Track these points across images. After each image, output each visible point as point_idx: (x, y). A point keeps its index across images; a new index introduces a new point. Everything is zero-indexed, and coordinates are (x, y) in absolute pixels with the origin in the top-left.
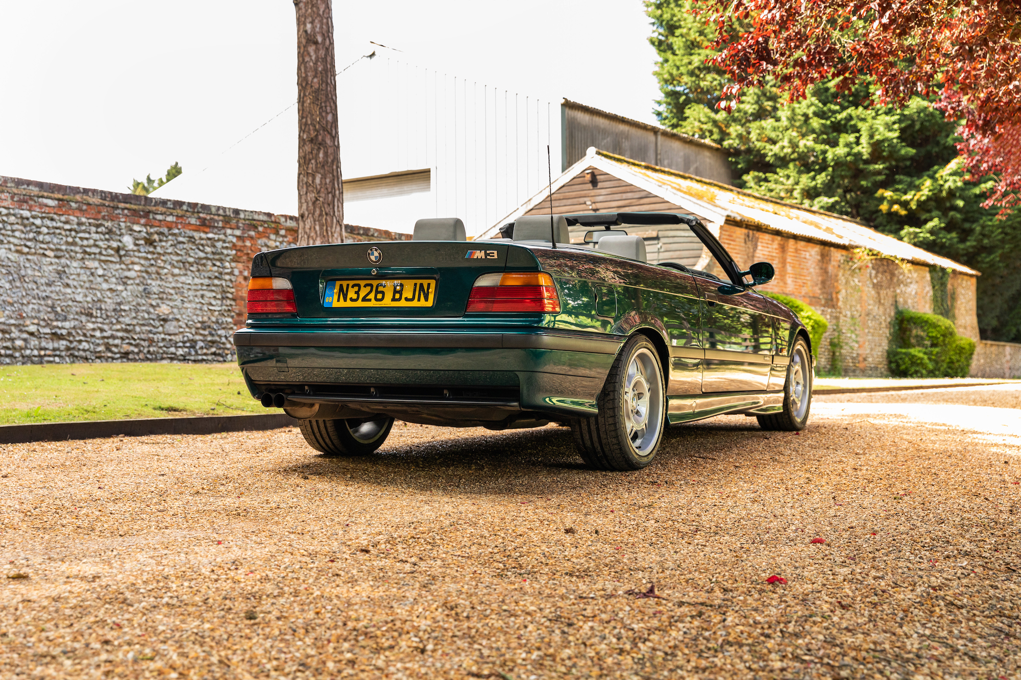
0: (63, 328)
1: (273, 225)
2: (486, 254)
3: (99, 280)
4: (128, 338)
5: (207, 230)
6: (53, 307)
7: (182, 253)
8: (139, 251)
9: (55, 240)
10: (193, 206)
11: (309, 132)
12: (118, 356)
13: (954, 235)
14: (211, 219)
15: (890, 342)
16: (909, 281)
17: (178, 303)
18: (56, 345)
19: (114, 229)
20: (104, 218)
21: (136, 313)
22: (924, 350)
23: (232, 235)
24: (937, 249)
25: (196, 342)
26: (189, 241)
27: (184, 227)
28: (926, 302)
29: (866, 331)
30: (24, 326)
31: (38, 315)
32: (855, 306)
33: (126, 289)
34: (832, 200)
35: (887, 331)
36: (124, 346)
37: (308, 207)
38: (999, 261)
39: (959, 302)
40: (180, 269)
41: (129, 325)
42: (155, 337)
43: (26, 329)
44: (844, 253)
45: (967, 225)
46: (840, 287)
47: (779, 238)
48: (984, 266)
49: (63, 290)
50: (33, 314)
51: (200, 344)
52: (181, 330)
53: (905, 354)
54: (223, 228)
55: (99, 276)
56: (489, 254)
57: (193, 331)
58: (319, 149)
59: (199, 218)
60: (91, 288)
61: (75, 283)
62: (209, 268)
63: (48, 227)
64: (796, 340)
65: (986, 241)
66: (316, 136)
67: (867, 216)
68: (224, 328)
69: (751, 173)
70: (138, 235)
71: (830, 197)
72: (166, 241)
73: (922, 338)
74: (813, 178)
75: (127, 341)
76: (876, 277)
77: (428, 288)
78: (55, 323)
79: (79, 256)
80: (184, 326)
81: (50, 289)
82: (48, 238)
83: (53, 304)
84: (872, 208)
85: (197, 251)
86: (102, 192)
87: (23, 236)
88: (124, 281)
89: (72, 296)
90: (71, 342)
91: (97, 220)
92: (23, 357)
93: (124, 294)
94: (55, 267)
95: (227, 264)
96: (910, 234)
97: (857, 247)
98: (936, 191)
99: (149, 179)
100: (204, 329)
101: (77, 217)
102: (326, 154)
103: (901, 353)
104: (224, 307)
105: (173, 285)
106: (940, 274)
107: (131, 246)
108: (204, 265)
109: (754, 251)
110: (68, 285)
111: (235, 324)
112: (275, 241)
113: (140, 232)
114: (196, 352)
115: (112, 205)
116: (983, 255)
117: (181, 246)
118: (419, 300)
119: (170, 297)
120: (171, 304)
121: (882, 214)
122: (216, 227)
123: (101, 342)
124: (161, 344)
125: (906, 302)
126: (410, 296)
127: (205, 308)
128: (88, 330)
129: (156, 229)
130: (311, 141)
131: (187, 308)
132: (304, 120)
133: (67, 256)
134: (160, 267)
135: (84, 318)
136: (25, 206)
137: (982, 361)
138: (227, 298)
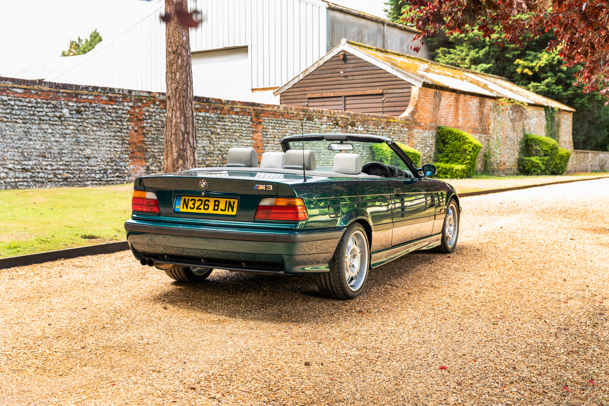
0: (28, 165)
1: (152, 99)
2: (266, 188)
3: (49, 136)
4: (67, 169)
5: (113, 103)
6: (22, 153)
7: (98, 117)
8: (73, 118)
9: (23, 113)
10: (104, 89)
11: (172, 48)
12: (61, 180)
13: (560, 87)
14: (115, 97)
15: (520, 153)
16: (532, 116)
17: (96, 148)
18: (25, 175)
19: (58, 105)
20: (51, 99)
21: (71, 154)
22: (539, 158)
23: (127, 106)
24: (550, 95)
25: (107, 170)
26: (102, 111)
27: (99, 102)
28: (542, 128)
29: (506, 147)
30: (5, 165)
31: (13, 158)
32: (499, 133)
33: (65, 141)
34: (488, 66)
35: (518, 147)
36: (65, 174)
37: (172, 92)
38: (587, 103)
39: (562, 128)
40: (97, 127)
41: (67, 162)
42: (83, 168)
43: (7, 166)
44: (493, 101)
45: (568, 81)
46: (491, 122)
47: (455, 94)
48: (578, 105)
49: (28, 142)
50: (11, 158)
51: (110, 171)
52: (98, 163)
53: (528, 160)
54: (122, 102)
55: (49, 133)
57: (105, 163)
58: (178, 57)
59: (108, 96)
60: (45, 141)
61: (35, 138)
62: (114, 126)
63: (18, 106)
64: (450, 201)
65: (579, 91)
66: (177, 50)
67: (509, 75)
68: (123, 161)
69: (441, 48)
70: (72, 108)
71: (487, 64)
72: (88, 111)
73: (539, 151)
74: (477, 52)
75: (66, 171)
76: (512, 114)
77: (234, 204)
78: (24, 163)
79: (37, 122)
80: (100, 161)
81: (20, 142)
82: (18, 112)
83: (23, 151)
84: (512, 70)
85: (107, 116)
86: (50, 83)
87: (3, 111)
88: (64, 136)
89: (33, 146)
90: (33, 173)
91: (47, 100)
92: (5, 183)
93: (64, 143)
94: (23, 129)
95: (125, 123)
96: (534, 86)
97: (501, 98)
98: (550, 61)
99: (79, 38)
100: (112, 162)
101: (36, 99)
102: (182, 60)
103: (526, 160)
104: (123, 149)
105: (93, 137)
106: (551, 112)
107: (68, 115)
108: (111, 124)
109: (440, 102)
110: (31, 140)
111: (130, 159)
112: (153, 108)
113: (73, 106)
114: (107, 175)
115: (56, 91)
116: (577, 99)
117: (98, 113)
118: (228, 211)
119: (91, 144)
120: (92, 148)
121: (518, 74)
122: (118, 101)
123: (51, 172)
124: (87, 172)
125: (530, 129)
126: (223, 208)
127: (112, 150)
128: (43, 166)
129: (82, 104)
130: (174, 52)
131: (101, 150)
132: (169, 40)
133: (30, 122)
134: (85, 127)
135: (40, 159)
136: (4, 93)
137: (575, 162)
138: (125, 143)
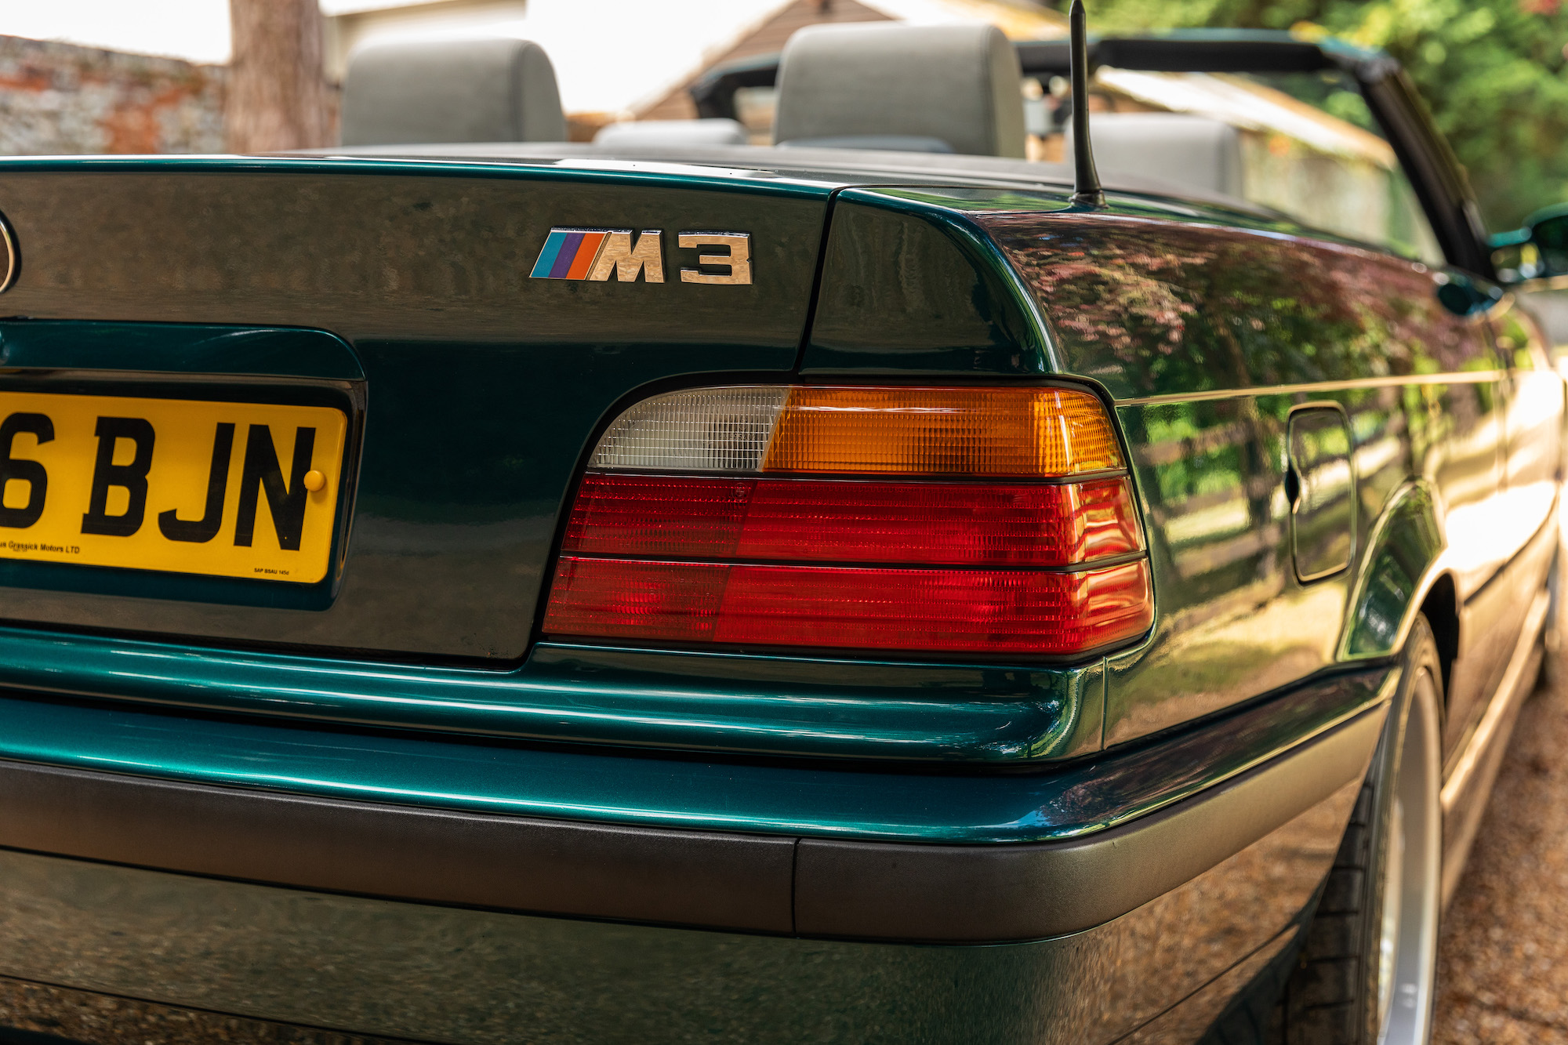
2: (674, 259)
56: (691, 259)
77: (302, 462)
118: (244, 536)
126: (193, 511)
